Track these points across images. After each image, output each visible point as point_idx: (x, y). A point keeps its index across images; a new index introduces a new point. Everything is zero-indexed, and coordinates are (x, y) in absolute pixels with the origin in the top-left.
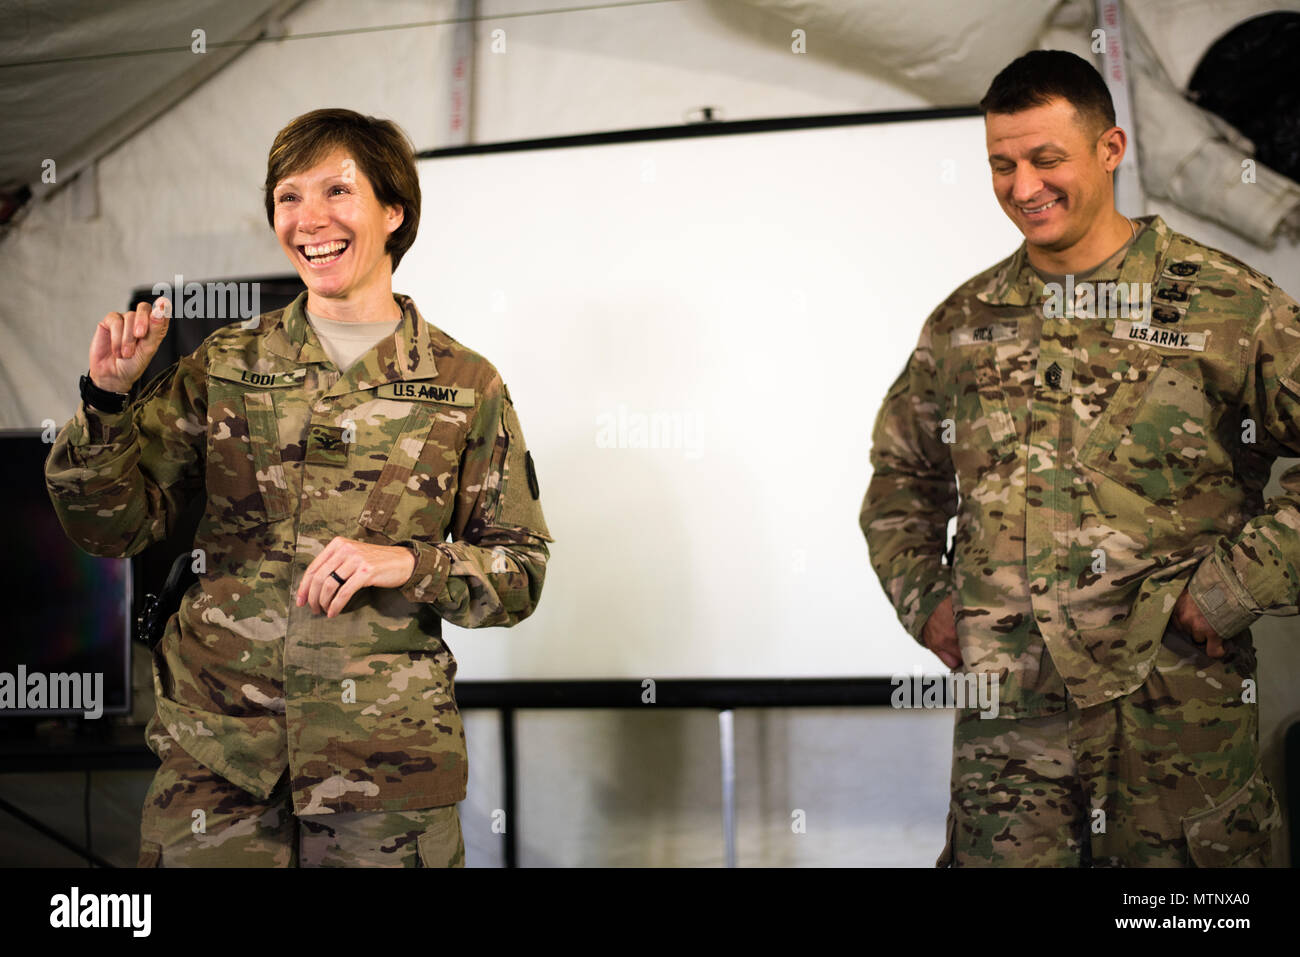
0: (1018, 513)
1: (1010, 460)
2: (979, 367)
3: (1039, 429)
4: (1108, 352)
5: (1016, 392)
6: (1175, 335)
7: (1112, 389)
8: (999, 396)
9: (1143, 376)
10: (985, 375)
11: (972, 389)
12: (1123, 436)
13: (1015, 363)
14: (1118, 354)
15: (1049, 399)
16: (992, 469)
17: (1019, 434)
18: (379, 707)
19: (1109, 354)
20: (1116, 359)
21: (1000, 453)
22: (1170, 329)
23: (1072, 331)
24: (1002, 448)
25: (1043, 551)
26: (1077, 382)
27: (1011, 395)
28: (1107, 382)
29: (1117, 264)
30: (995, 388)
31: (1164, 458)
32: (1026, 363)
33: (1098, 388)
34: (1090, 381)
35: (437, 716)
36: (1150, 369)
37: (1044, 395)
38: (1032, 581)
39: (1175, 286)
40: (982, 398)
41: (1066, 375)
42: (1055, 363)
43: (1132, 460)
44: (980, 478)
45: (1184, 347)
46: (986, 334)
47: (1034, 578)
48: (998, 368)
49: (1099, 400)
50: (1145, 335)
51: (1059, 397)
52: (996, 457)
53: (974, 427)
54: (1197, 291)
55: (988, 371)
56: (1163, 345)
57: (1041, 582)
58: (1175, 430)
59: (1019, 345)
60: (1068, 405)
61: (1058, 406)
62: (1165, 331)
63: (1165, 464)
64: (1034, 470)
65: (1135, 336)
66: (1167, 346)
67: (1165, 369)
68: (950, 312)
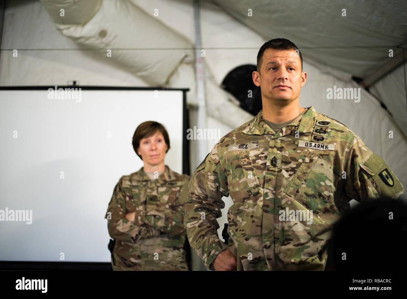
0: (260, 216)
1: (257, 194)
2: (242, 158)
3: (268, 182)
4: (296, 151)
5: (258, 168)
6: (323, 145)
7: (299, 165)
8: (252, 169)
9: (311, 161)
10: (245, 161)
11: (239, 166)
12: (302, 184)
13: (258, 157)
14: (301, 152)
15: (272, 171)
16: (248, 198)
17: (260, 184)
18: (165, 261)
19: (297, 153)
20: (300, 154)
21: (252, 192)
22: (321, 143)
23: (281, 145)
24: (253, 190)
25: (269, 231)
26: (283, 164)
27: (256, 169)
28: (296, 163)
29: (299, 120)
30: (250, 166)
31: (317, 194)
32: (262, 157)
33: (293, 165)
34: (290, 163)
35: (180, 264)
36: (314, 158)
37: (270, 169)
38: (264, 243)
39: (321, 128)
40: (244, 170)
41: (279, 162)
42: (275, 157)
43: (306, 194)
44: (243, 202)
45: (327, 149)
46: (244, 146)
47: (265, 242)
48: (250, 158)
49: (293, 170)
50: (311, 145)
51: (276, 170)
52: (250, 194)
53: (240, 182)
54: (330, 130)
55: (246, 159)
56: (318, 149)
57: (268, 243)
58: (322, 183)
59: (259, 150)
60: (280, 173)
61: (276, 173)
62: (319, 144)
63: (317, 197)
64: (266, 198)
65: (307, 146)
66: (320, 149)
67: (320, 159)
68: (227, 139)
